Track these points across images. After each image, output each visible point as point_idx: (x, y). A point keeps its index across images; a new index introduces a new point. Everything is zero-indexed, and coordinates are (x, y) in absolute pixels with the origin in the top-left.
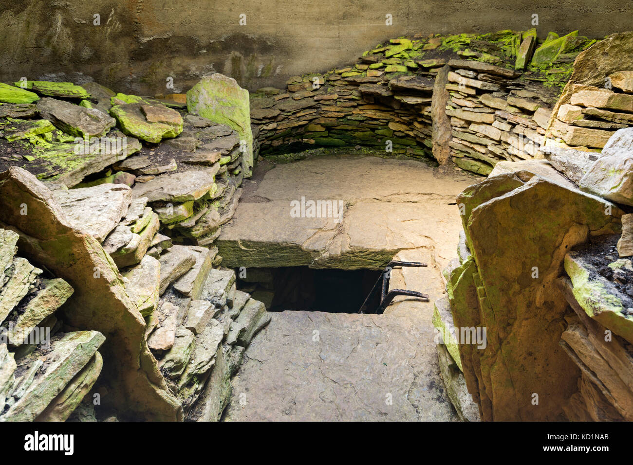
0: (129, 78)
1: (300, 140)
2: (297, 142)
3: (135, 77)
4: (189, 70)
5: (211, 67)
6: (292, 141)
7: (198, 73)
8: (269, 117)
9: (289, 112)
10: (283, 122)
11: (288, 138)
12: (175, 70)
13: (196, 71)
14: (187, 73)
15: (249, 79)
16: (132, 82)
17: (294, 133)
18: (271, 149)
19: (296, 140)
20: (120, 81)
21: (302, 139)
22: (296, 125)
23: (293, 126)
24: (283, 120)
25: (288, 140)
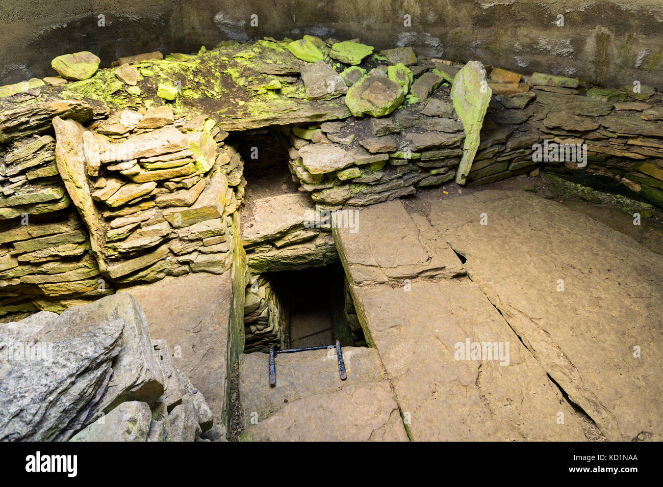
0: (474, 44)
1: (618, 177)
2: (609, 177)
3: (479, 42)
4: (538, 43)
5: (568, 43)
6: (601, 172)
7: (549, 47)
8: (566, 129)
9: (614, 133)
10: (596, 143)
11: (596, 167)
12: (521, 41)
13: (547, 44)
14: (535, 46)
15: (621, 67)
16: (476, 47)
17: (610, 163)
18: (562, 169)
19: (609, 174)
20: (465, 45)
21: (622, 177)
22: (618, 154)
23: (612, 153)
24: (599, 140)
25: (596, 169)
